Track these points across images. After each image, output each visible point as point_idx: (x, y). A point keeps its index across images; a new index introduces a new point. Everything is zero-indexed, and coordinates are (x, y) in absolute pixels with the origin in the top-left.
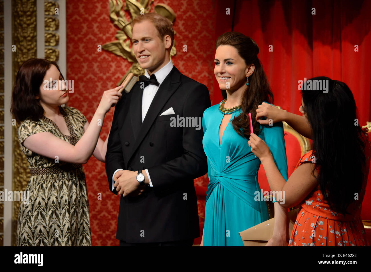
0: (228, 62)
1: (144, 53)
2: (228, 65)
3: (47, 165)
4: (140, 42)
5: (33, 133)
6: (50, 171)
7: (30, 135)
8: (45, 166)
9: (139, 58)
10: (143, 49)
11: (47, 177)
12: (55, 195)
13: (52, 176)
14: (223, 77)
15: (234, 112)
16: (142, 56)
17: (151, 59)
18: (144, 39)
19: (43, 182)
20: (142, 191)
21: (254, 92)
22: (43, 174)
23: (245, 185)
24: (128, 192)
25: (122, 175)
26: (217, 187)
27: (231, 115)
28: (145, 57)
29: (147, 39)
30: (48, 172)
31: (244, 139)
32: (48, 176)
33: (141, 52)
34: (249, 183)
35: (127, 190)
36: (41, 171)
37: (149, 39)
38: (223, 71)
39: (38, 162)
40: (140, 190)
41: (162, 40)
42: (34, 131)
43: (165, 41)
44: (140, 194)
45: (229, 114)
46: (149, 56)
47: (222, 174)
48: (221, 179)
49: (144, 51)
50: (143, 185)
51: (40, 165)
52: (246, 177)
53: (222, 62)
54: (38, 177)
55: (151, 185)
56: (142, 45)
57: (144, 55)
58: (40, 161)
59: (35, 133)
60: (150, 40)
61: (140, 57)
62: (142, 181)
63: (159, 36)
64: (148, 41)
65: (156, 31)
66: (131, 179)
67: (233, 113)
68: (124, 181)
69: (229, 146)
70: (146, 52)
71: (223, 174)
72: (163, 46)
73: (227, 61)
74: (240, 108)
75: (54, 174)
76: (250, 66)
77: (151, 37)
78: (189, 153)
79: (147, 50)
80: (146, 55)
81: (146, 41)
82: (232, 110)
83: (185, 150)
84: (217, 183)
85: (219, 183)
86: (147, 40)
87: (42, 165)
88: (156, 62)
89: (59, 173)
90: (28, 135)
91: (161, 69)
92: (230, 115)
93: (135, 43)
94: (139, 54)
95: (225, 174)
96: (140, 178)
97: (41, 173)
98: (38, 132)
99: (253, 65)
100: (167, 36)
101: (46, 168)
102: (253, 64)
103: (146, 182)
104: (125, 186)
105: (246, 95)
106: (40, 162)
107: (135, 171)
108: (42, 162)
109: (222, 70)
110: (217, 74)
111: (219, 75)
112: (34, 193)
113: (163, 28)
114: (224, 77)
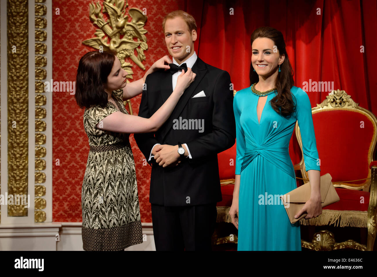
0: (267, 52)
1: (177, 45)
2: (267, 54)
3: (112, 142)
4: (173, 35)
5: (109, 114)
6: (113, 147)
7: (106, 115)
8: (110, 143)
9: (172, 49)
10: (176, 41)
11: (113, 153)
12: (120, 168)
13: (116, 151)
14: (261, 65)
15: (269, 94)
16: (175, 47)
17: (182, 49)
18: (177, 33)
19: (110, 158)
20: (179, 162)
21: (287, 78)
22: (109, 151)
23: (282, 156)
24: (169, 163)
25: (162, 148)
26: (257, 158)
27: (267, 97)
28: (178, 48)
29: (180, 32)
30: (112, 148)
31: (282, 117)
32: (113, 151)
33: (174, 44)
34: (284, 154)
35: (168, 162)
36: (106, 148)
37: (182, 32)
38: (263, 60)
39: (104, 141)
41: (191, 33)
42: (109, 112)
43: (192, 34)
44: (177, 164)
45: (264, 96)
46: (181, 47)
47: (261, 147)
48: (261, 151)
49: (177, 43)
50: (183, 157)
51: (105, 143)
52: (281, 150)
53: (260, 53)
54: (104, 153)
55: (190, 157)
56: (175, 37)
57: (177, 46)
58: (106, 139)
59: (111, 113)
60: (183, 33)
61: (172, 48)
62: (182, 154)
63: (189, 31)
65: (187, 26)
66: (172, 152)
67: (268, 96)
68: (165, 154)
69: (269, 123)
70: (179, 44)
71: (263, 147)
72: (192, 39)
73: (265, 52)
74: (275, 90)
75: (117, 149)
76: (282, 56)
77: (184, 31)
78: (219, 130)
79: (180, 42)
80: (178, 46)
81: (178, 34)
82: (267, 93)
83: (216, 127)
84: (257, 154)
85: (259, 154)
86: (180, 34)
87: (108, 142)
89: (120, 149)
90: (105, 117)
91: (189, 59)
92: (265, 97)
93: (168, 36)
94: (172, 46)
95: (265, 147)
96: (181, 151)
97: (107, 149)
98: (113, 112)
99: (283, 55)
100: (194, 30)
101: (110, 145)
102: (284, 54)
103: (185, 154)
104: (166, 158)
105: (279, 80)
106: (107, 140)
107: (174, 145)
108: (108, 140)
109: (262, 58)
110: (255, 62)
111: (258, 63)
112: (103, 168)
113: (191, 24)
114: (263, 65)
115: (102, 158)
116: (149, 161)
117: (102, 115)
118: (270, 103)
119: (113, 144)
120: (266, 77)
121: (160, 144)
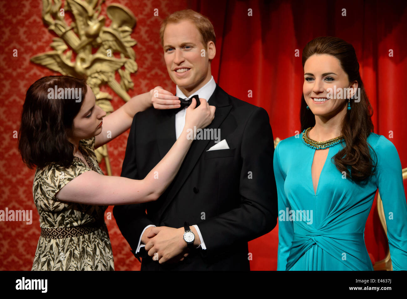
0: (328, 77)
1: (183, 65)
2: (328, 82)
3: (78, 223)
4: (178, 49)
5: (77, 175)
6: (80, 231)
7: (72, 178)
8: (75, 224)
9: (175, 72)
10: (182, 60)
11: (79, 240)
12: (89, 264)
13: (84, 237)
14: (318, 98)
15: (332, 146)
16: (181, 69)
17: (192, 73)
18: (183, 46)
19: (74, 248)
20: (186, 255)
21: (361, 119)
22: (72, 236)
23: (354, 248)
24: (169, 257)
25: (159, 232)
26: (311, 250)
27: (328, 150)
28: (185, 70)
29: (188, 45)
30: (79, 233)
31: (353, 183)
32: (79, 238)
33: (179, 65)
34: (356, 244)
35: (167, 254)
36: (69, 231)
37: (192, 45)
38: (321, 90)
39: (66, 220)
40: (184, 254)
41: (206, 48)
42: (77, 172)
43: (208, 49)
44: (182, 259)
45: (324, 149)
46: (189, 69)
47: (319, 231)
48: (318, 239)
49: (183, 62)
50: (191, 247)
51: (67, 224)
52: (351, 237)
53: (318, 79)
54: (65, 240)
55: (204, 247)
56: (181, 54)
57: (183, 68)
58: (69, 218)
59: (79, 174)
60: (192, 47)
61: (176, 70)
62: (191, 241)
63: (202, 42)
64: (189, 49)
65: (199, 36)
66: (174, 238)
67: (330, 148)
68: (163, 242)
69: (332, 193)
70: (187, 64)
71: (322, 232)
72: (207, 56)
73: (325, 77)
74: (342, 139)
75: (85, 234)
76: (353, 84)
77: (194, 42)
78: (251, 203)
79: (188, 60)
80: (185, 68)
81: (186, 49)
82: (328, 145)
83: (245, 198)
84: (312, 244)
85: (315, 244)
86: (188, 47)
87: (71, 223)
88: (198, 77)
89: (91, 233)
90: (70, 180)
91: (202, 88)
92: (325, 151)
93: (169, 51)
94: (174, 66)
95: (324, 232)
96: (189, 237)
97: (69, 234)
98: (82, 172)
99: (356, 83)
100: (211, 42)
101: (75, 227)
102: (356, 81)
103: (195, 243)
104: (165, 249)
105: (348, 123)
106: (70, 220)
107: (177, 227)
108: (72, 220)
109: (320, 88)
110: (309, 93)
111: (313, 95)
113: (207, 31)
114: (321, 98)
115: (61, 249)
116: (136, 253)
117: (66, 177)
118: (333, 160)
119: (80, 226)
120: (327, 117)
121: (154, 226)
